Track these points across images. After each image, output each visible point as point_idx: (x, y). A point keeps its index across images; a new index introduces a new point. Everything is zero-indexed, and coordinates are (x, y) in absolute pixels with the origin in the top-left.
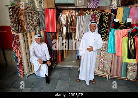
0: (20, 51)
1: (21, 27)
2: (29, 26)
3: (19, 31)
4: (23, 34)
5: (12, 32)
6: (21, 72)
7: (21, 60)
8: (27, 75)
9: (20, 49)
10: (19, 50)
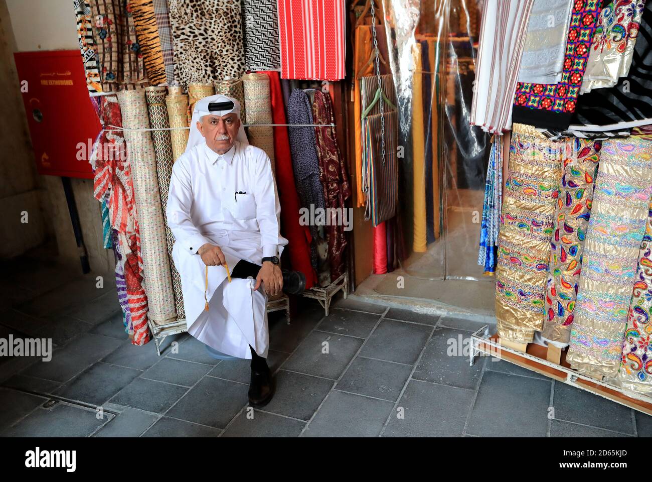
0: (129, 192)
1: (138, 54)
2: (179, 45)
3: (126, 80)
4: (146, 97)
5: (90, 87)
6: (134, 314)
7: (135, 248)
8: (164, 335)
9: (131, 183)
10: (124, 191)
